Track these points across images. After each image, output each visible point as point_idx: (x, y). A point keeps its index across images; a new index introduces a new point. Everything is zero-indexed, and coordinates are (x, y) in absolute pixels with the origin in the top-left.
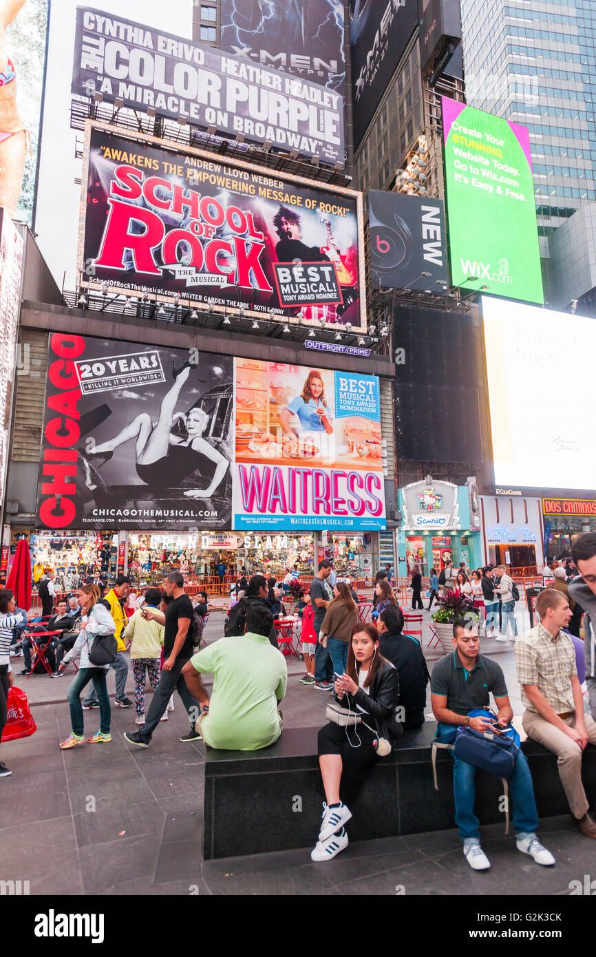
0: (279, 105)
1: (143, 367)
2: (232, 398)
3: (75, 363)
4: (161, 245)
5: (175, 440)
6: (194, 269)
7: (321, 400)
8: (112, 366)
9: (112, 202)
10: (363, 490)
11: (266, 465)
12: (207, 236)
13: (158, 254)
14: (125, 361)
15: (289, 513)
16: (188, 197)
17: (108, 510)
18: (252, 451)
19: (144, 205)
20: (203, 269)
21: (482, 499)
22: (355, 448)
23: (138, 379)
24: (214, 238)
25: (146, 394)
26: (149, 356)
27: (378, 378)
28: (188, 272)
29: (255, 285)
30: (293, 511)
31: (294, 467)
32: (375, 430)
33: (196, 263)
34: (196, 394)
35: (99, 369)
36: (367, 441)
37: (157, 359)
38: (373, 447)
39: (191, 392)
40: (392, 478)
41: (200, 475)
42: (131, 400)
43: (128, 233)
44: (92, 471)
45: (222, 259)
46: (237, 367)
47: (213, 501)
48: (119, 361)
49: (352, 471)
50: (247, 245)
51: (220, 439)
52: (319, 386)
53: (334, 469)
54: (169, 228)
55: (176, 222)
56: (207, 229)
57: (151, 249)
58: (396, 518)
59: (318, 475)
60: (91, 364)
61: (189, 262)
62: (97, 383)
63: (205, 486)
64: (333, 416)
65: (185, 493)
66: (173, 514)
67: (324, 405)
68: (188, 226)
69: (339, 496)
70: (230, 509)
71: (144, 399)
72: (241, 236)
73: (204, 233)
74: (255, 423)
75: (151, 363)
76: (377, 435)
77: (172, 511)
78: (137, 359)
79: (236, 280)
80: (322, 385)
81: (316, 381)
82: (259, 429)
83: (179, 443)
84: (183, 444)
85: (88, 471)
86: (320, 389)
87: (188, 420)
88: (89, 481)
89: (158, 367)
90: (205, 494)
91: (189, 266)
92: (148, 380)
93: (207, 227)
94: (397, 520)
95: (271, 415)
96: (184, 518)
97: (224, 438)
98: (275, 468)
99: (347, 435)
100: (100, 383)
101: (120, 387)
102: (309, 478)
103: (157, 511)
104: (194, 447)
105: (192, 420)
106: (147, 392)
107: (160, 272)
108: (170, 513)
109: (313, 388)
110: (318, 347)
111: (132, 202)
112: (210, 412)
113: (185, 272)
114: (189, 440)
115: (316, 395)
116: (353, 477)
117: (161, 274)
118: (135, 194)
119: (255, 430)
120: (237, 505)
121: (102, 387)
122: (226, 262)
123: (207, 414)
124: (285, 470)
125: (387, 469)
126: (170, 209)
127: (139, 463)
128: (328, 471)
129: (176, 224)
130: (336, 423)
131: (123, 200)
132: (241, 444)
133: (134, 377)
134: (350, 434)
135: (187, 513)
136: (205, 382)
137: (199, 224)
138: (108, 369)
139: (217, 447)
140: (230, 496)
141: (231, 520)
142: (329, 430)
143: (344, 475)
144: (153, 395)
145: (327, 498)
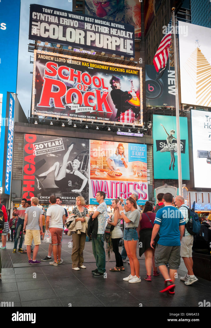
0: (108, 40)
1: (57, 145)
2: (89, 155)
3: (33, 144)
4: (65, 96)
5: (68, 171)
6: (79, 105)
7: (123, 155)
8: (46, 145)
9: (45, 78)
10: (140, 189)
11: (101, 180)
12: (84, 90)
13: (64, 100)
14: (50, 143)
15: (110, 198)
16: (76, 73)
17: (45, 197)
18: (96, 175)
19: (58, 79)
20: (83, 105)
21: (190, 193)
22: (136, 173)
23: (55, 149)
24: (87, 91)
25: (58, 155)
26: (59, 141)
27: (146, 145)
28: (76, 107)
29: (105, 110)
30: (112, 197)
31: (112, 181)
32: (144, 166)
33: (80, 103)
34: (76, 154)
35: (41, 146)
36: (141, 170)
37: (61, 142)
38: (144, 172)
39: (74, 153)
40: (152, 185)
41: (77, 184)
42: (53, 157)
43: (52, 91)
44: (40, 183)
45: (91, 99)
46: (91, 143)
47: (82, 194)
48: (48, 143)
49: (135, 182)
50: (101, 93)
51: (84, 171)
52: (122, 149)
53: (127, 182)
54: (68, 88)
55: (71, 85)
56: (84, 87)
57: (61, 97)
58: (153, 200)
59: (121, 184)
60: (39, 144)
61: (77, 102)
62: (41, 151)
63: (79, 188)
64: (128, 161)
65: (72, 191)
66: (68, 198)
67: (125, 157)
68: (76, 87)
69: (130, 192)
70: (88, 197)
71: (57, 156)
72: (99, 89)
73: (83, 89)
74: (97, 164)
75: (59, 143)
76: (145, 168)
77: (67, 197)
78: (54, 142)
79: (97, 109)
80: (123, 149)
81: (121, 147)
82: (99, 167)
83: (70, 172)
84: (71, 173)
85: (38, 183)
86: (123, 150)
87: (73, 164)
88: (39, 186)
89: (62, 145)
90: (79, 191)
91: (76, 104)
92: (58, 149)
93: (84, 86)
94: (153, 201)
95: (104, 161)
96: (71, 200)
97: (86, 170)
98: (105, 181)
99: (133, 168)
100: (42, 151)
101: (49, 153)
102: (118, 185)
103: (62, 197)
104: (75, 174)
105: (74, 164)
106: (58, 154)
107: (64, 107)
108: (67, 198)
109: (120, 150)
110: (122, 134)
111: (53, 78)
112: (81, 161)
113: (75, 107)
114: (73, 171)
115: (121, 153)
116: (135, 185)
117: (65, 108)
118: (54, 74)
119: (98, 167)
120: (91, 195)
121: (43, 153)
122: (92, 101)
123: (80, 161)
124: (109, 182)
125: (149, 181)
126: (69, 79)
127: (56, 180)
128: (125, 182)
129: (71, 86)
130: (129, 164)
131: (50, 77)
132: (92, 173)
133: (54, 149)
134: (134, 168)
135: (73, 198)
136: (79, 149)
137: (81, 85)
138: (44, 146)
139: (83, 174)
140: (88, 192)
141: (88, 201)
142: (126, 166)
143: (132, 184)
144: (60, 155)
145: (125, 192)
